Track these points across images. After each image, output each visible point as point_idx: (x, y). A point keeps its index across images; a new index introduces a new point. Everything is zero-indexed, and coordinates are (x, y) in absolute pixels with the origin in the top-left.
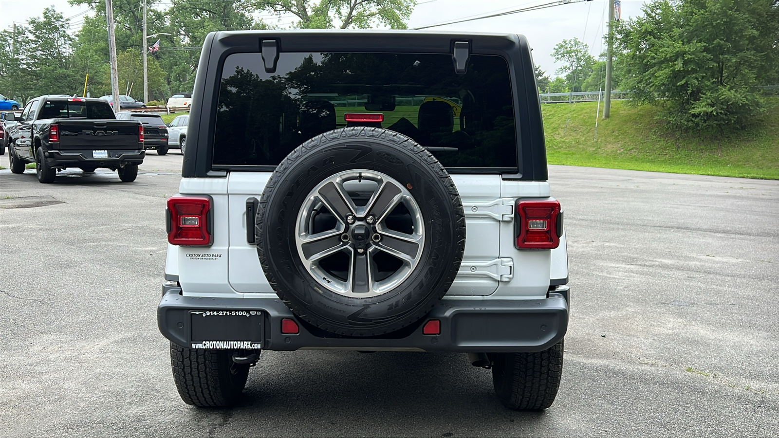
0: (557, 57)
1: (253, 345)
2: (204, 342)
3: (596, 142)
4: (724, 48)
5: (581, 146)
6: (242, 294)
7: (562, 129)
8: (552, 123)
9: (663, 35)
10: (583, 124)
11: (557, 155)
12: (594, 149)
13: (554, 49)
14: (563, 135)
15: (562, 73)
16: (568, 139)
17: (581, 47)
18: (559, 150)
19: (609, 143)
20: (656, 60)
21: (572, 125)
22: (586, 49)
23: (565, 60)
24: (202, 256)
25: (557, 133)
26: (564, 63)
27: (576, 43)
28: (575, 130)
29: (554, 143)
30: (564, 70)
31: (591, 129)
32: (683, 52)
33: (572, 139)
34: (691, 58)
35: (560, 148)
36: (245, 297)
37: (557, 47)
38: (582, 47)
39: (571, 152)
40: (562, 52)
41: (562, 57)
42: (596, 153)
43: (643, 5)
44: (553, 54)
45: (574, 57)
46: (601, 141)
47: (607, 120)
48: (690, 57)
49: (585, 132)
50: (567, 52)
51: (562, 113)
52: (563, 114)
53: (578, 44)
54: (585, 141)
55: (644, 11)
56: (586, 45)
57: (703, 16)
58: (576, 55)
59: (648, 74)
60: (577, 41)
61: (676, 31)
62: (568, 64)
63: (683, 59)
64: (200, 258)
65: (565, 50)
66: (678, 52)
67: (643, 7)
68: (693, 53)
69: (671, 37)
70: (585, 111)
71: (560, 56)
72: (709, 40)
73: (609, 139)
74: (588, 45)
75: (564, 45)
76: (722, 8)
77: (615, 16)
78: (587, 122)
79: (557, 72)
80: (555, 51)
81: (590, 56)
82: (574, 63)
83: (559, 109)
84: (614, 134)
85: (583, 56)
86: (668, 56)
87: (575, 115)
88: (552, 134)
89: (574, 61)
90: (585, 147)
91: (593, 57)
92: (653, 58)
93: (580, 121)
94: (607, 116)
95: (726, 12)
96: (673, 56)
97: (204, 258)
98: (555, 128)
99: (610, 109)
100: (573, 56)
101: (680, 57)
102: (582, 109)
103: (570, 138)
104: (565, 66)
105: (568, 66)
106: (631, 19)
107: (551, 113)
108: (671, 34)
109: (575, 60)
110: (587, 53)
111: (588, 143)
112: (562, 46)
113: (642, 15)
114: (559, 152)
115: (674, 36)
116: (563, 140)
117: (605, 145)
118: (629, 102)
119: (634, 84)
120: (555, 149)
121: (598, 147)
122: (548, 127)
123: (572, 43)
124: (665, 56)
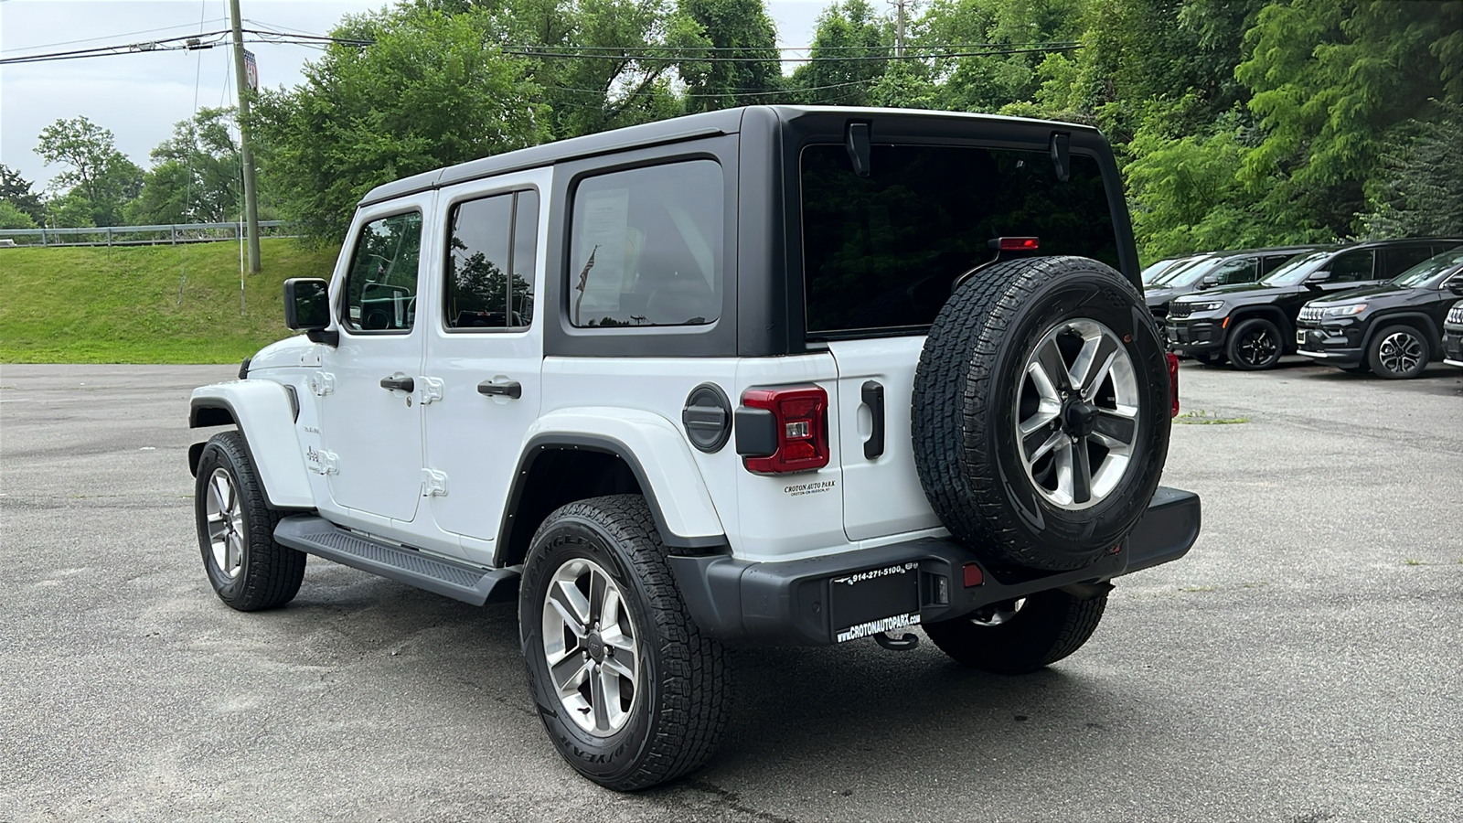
0: (47, 154)
1: (912, 618)
2: (852, 629)
3: (248, 318)
4: (459, 149)
5: (219, 327)
6: (856, 543)
7: (173, 296)
8: (148, 285)
9: (354, 122)
10: (213, 284)
11: (177, 346)
12: (246, 331)
13: (41, 137)
14: (176, 307)
15: (64, 186)
16: (190, 315)
17: (97, 137)
18: (176, 337)
19: (273, 319)
20: (345, 167)
21: (191, 287)
22: (108, 140)
23: (67, 161)
24: (809, 488)
25: (163, 303)
26: (67, 166)
27: (87, 128)
28: (199, 296)
29: (164, 323)
30: (68, 180)
31: (230, 294)
32: (393, 152)
33: (197, 314)
34: (409, 164)
35: (178, 332)
36: (861, 548)
37: (46, 134)
38: (101, 136)
39: (202, 340)
40: (58, 144)
41: (60, 153)
42: (253, 339)
43: (305, 64)
44: (38, 148)
45: (86, 155)
46: (255, 317)
47: (259, 275)
48: (407, 162)
49: (220, 300)
50: (70, 145)
51: (162, 264)
52: (166, 267)
53: (90, 130)
54: (225, 315)
55: (308, 76)
56: (108, 132)
57: (419, 92)
58: (90, 152)
59: (334, 191)
60: (88, 123)
61: (376, 116)
62: (75, 170)
63: (394, 165)
64: (805, 491)
65: (65, 141)
66: (384, 152)
67: (304, 67)
68: (409, 156)
69: (369, 126)
70: (210, 260)
71: (56, 153)
72: (434, 134)
73: (269, 312)
74: (112, 132)
75: (60, 129)
76: (448, 81)
77: (249, 82)
78: (220, 282)
79: (52, 183)
80: (41, 142)
81: (118, 155)
82: (86, 167)
83: (154, 257)
84: (277, 301)
85: (105, 153)
86: (366, 159)
87: (191, 268)
88: (154, 306)
89: (85, 164)
90: (226, 328)
91: (127, 156)
92: (341, 162)
93: (205, 279)
94: (257, 269)
95: (454, 87)
96: (376, 160)
97: (811, 490)
98: (157, 294)
99: (261, 255)
100: (83, 153)
101: (389, 161)
102: (204, 256)
103: (193, 311)
104: (68, 172)
105: (75, 173)
106: (283, 90)
107: (140, 265)
108: (367, 120)
109: (88, 162)
110: (111, 148)
111: (232, 321)
112: (57, 132)
113: (305, 82)
114: (179, 341)
115: (374, 124)
116: (179, 316)
117: (266, 322)
118: (302, 241)
119: (309, 208)
120: (168, 335)
121: (254, 327)
122: (141, 292)
123: (78, 127)
124: (362, 160)
